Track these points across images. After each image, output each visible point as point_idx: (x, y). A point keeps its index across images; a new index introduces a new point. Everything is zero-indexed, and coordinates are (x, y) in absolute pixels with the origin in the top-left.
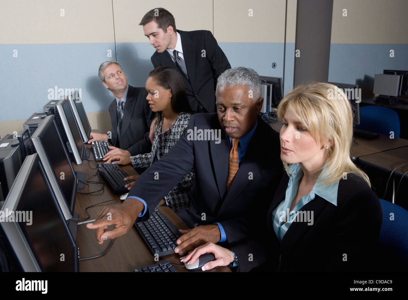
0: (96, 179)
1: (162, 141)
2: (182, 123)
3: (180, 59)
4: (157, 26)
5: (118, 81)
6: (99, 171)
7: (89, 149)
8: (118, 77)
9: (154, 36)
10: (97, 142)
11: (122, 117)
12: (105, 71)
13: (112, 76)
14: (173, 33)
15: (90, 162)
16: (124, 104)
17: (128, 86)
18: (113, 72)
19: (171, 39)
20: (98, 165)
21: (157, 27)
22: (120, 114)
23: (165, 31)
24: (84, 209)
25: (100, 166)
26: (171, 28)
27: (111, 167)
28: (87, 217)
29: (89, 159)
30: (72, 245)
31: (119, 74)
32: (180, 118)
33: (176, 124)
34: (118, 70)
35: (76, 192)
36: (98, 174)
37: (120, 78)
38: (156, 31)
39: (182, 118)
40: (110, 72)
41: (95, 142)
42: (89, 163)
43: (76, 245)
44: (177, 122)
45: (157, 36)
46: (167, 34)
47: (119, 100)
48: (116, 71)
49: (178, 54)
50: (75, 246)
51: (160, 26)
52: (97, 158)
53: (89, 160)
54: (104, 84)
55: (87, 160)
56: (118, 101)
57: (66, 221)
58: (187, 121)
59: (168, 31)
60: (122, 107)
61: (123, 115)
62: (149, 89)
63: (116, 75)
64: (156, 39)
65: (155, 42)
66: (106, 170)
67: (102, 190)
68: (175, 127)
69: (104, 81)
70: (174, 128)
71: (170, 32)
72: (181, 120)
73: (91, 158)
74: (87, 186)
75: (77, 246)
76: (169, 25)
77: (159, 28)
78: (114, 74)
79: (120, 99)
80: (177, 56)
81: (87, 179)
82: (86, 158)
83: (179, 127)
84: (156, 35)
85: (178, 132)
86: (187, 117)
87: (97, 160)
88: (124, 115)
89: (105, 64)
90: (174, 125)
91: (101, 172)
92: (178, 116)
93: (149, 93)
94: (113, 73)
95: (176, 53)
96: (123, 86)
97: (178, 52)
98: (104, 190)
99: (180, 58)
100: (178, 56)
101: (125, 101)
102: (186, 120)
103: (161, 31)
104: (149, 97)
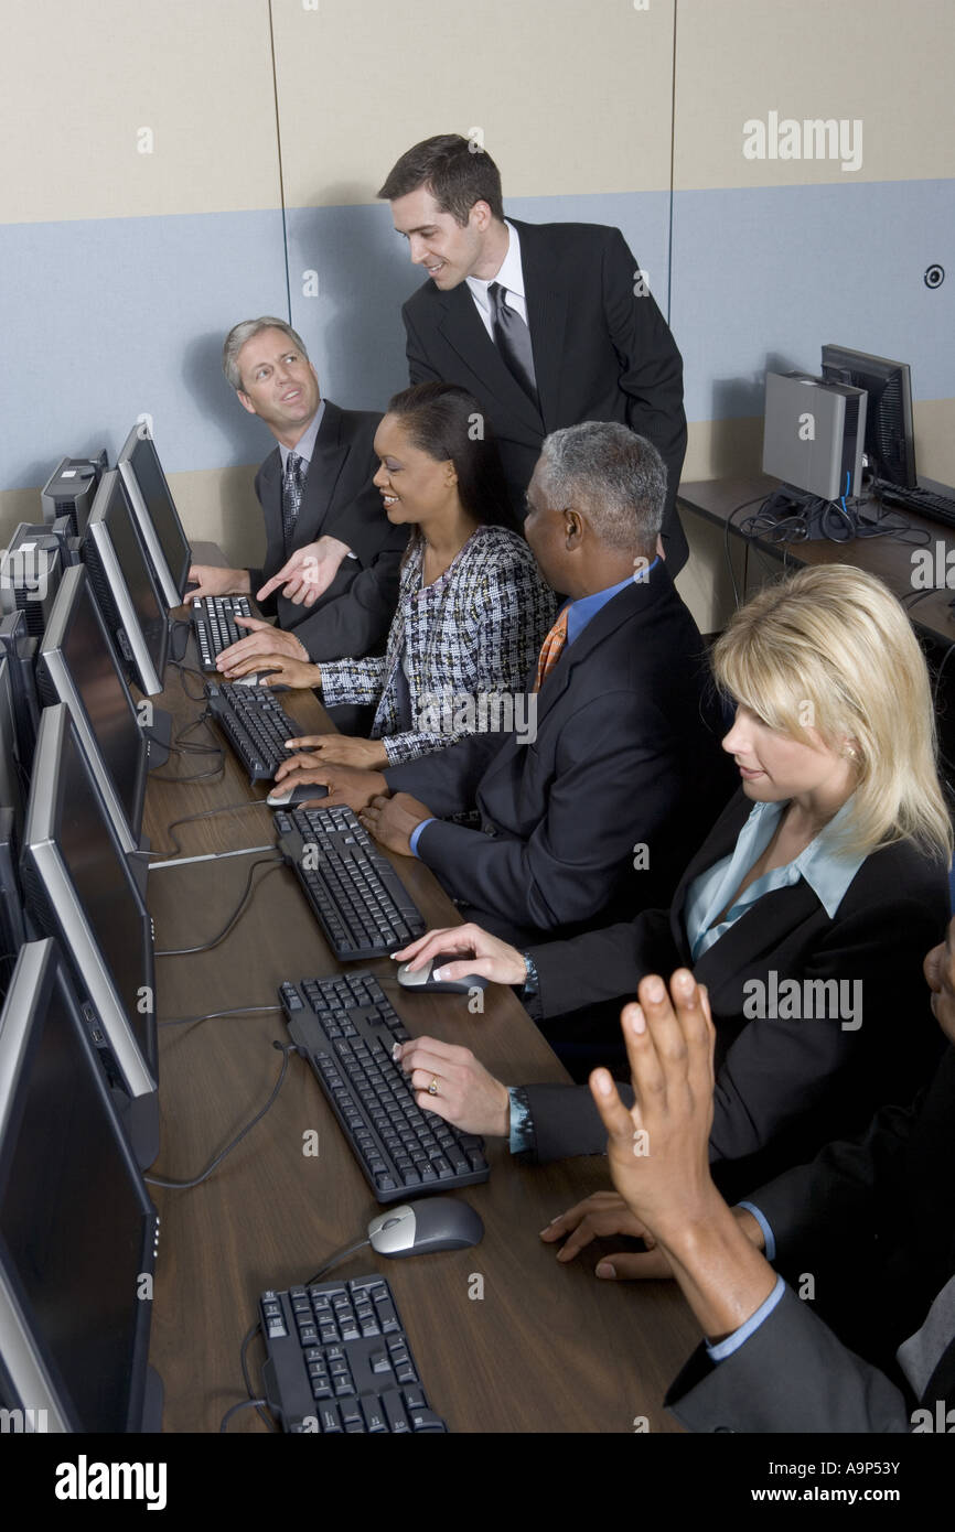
0: (201, 736)
1: (420, 616)
2: (480, 559)
3: (509, 314)
4: (438, 206)
5: (285, 388)
6: (209, 709)
7: (183, 624)
8: (284, 377)
9: (425, 236)
10: (209, 599)
11: (295, 511)
12: (242, 356)
13: (265, 373)
14: (490, 224)
15: (186, 675)
16: (303, 467)
17: (322, 406)
18: (269, 361)
19: (481, 245)
20: (209, 691)
21: (437, 208)
22: (290, 501)
23: (464, 220)
24: (167, 826)
25: (214, 692)
26: (482, 207)
27: (249, 698)
28: (174, 849)
29: (182, 664)
30: (139, 912)
31: (287, 365)
32: (475, 545)
33: (463, 562)
34: (284, 352)
35: (146, 775)
36: (208, 721)
37: (291, 381)
38: (432, 224)
39: (482, 546)
40: (257, 361)
41: (203, 600)
42: (182, 675)
43: (147, 911)
44: (466, 556)
45: (435, 236)
46: (469, 228)
47: (289, 451)
48: (276, 357)
49: (503, 297)
50: (144, 913)
51: (446, 205)
52: (208, 662)
53: (184, 669)
54: (244, 400)
55: (178, 667)
56: (285, 453)
57: (126, 855)
58: (496, 556)
59: (474, 219)
60: (298, 478)
61: (298, 502)
62: (385, 453)
63: (278, 369)
64: (431, 245)
65: (427, 255)
66: (233, 707)
67: (219, 775)
68: (458, 571)
69: (241, 388)
70: (455, 575)
71: (480, 223)
72: (480, 552)
73: (190, 661)
74: (175, 756)
75: (150, 915)
76: (476, 201)
77: (442, 212)
78: (273, 368)
79: (294, 448)
80: (500, 305)
81: (175, 735)
82: (174, 659)
83: (472, 574)
84: (433, 234)
85: (466, 589)
86: (498, 542)
87: (208, 669)
88: (302, 503)
89: (243, 332)
90: (456, 567)
91: (217, 713)
92: (472, 540)
93: (383, 465)
94: (265, 361)
95: (499, 293)
96: (302, 407)
97: (505, 290)
98: (224, 774)
99: (510, 311)
100: (505, 304)
101: (308, 456)
102: (493, 554)
103: (447, 221)
104: (381, 478)
